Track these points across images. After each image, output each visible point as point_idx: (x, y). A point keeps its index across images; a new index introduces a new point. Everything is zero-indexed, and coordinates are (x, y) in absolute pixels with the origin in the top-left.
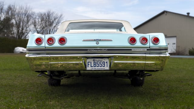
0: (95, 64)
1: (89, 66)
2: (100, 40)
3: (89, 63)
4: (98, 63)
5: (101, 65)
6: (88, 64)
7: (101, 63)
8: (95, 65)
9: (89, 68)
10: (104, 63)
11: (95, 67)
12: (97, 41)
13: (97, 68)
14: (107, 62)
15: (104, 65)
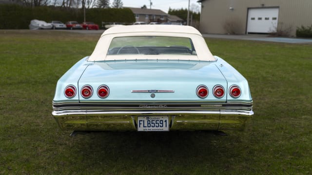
0: (150, 123)
1: (142, 125)
2: (157, 91)
3: (141, 122)
4: (153, 122)
5: (157, 125)
6: (140, 124)
7: (157, 122)
8: (149, 125)
9: (141, 129)
10: (161, 122)
11: (149, 128)
12: (153, 92)
13: (152, 129)
14: (166, 121)
15: (161, 125)
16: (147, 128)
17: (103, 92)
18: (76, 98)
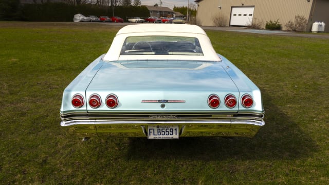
0: (160, 132)
1: (152, 134)
3: (151, 131)
4: (163, 130)
5: (167, 133)
6: (150, 132)
7: (167, 130)
8: (159, 134)
9: (151, 137)
10: (171, 130)
11: (160, 136)
12: (163, 102)
13: (162, 137)
14: (176, 130)
15: (172, 133)
16: (158, 136)
17: (112, 102)
18: (84, 108)
